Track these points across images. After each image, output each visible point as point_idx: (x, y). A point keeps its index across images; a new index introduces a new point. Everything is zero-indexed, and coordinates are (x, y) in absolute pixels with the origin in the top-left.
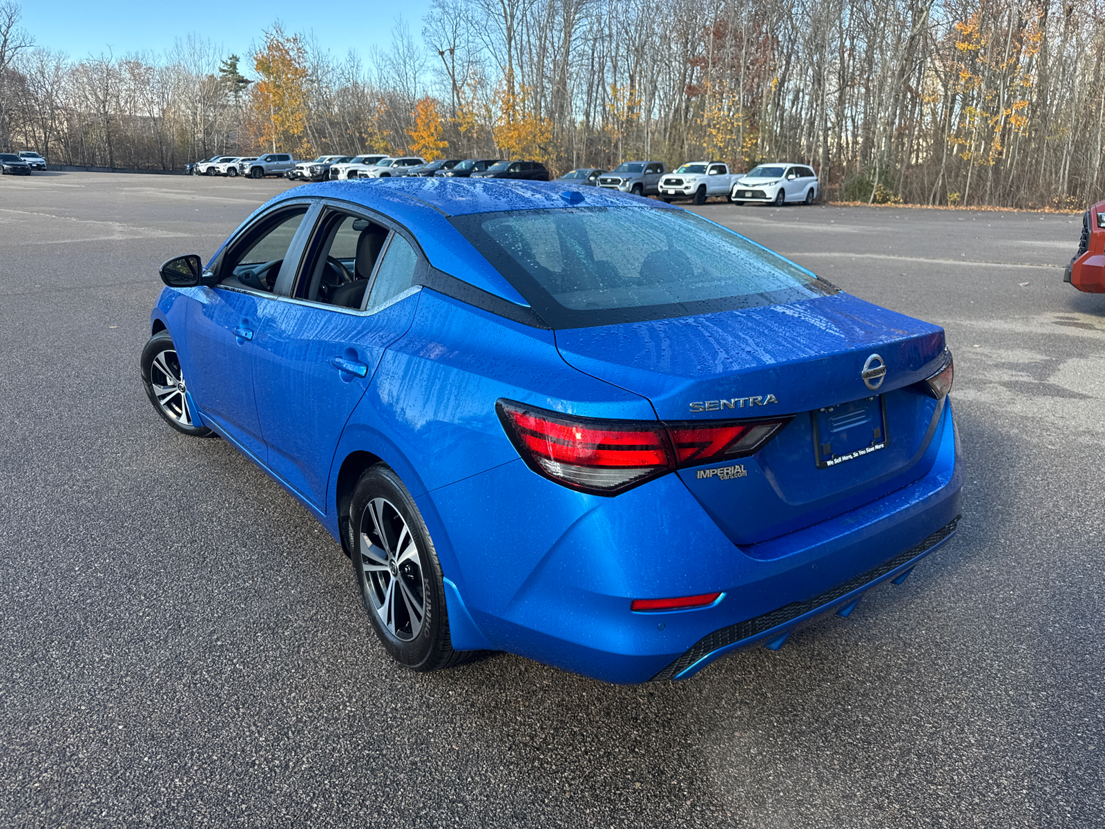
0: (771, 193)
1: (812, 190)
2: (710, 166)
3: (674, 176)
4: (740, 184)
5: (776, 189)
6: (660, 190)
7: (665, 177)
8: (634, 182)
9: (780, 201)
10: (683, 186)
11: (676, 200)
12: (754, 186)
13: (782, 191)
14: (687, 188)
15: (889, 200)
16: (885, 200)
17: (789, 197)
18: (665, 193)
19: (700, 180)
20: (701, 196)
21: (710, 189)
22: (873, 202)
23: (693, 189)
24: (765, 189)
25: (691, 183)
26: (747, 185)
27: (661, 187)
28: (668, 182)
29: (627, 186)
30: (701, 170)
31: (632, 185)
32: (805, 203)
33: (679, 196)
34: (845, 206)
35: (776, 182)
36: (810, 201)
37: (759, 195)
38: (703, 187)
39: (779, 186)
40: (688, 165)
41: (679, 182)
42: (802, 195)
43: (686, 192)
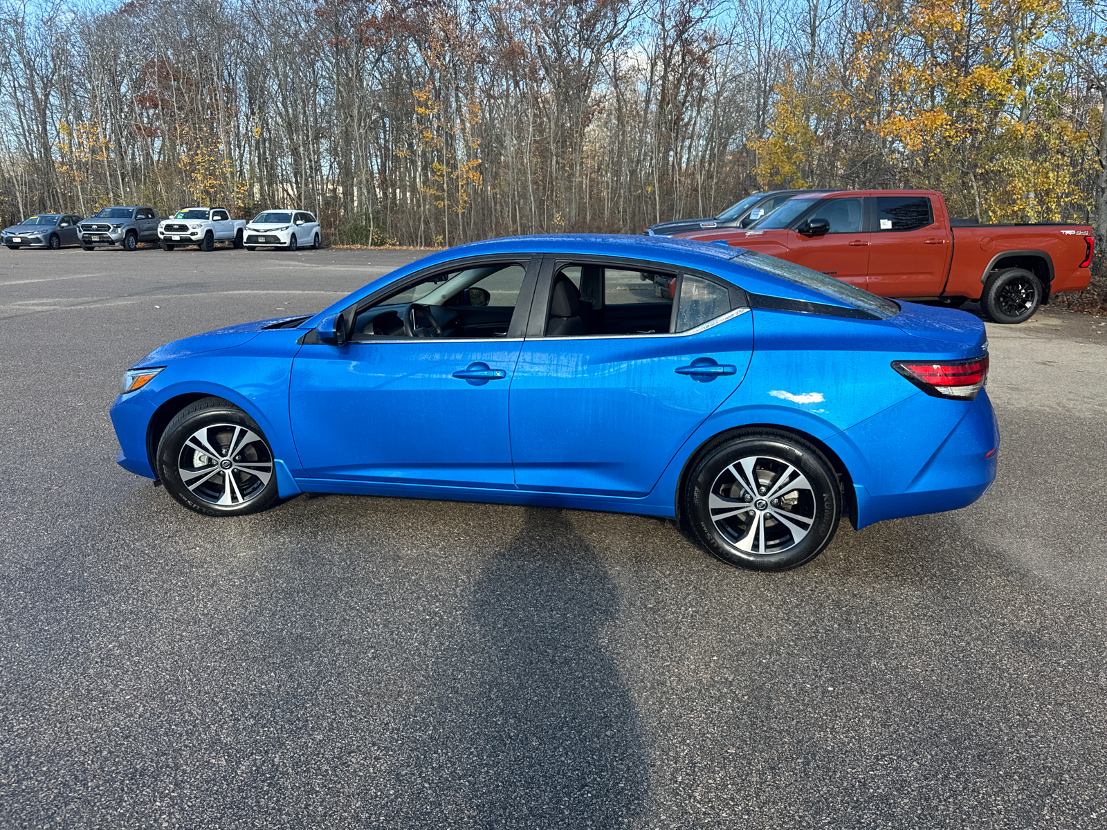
0: (285, 237)
1: (317, 233)
2: (212, 211)
3: (172, 221)
4: (249, 229)
5: (288, 234)
6: (162, 237)
7: (164, 223)
8: (127, 228)
9: (294, 246)
10: (189, 232)
11: (180, 246)
12: (266, 231)
13: (293, 235)
14: (193, 234)
15: (385, 243)
16: (383, 243)
17: (301, 242)
18: (169, 240)
19: (206, 226)
20: (209, 243)
21: (217, 235)
22: (371, 245)
23: (200, 235)
24: (278, 234)
25: (198, 229)
26: (258, 231)
27: (162, 233)
28: (169, 228)
29: (120, 232)
30: (203, 215)
31: (124, 231)
32: (313, 248)
33: (185, 242)
34: (347, 249)
35: (287, 228)
36: (317, 245)
37: (272, 240)
38: (209, 233)
39: (290, 231)
40: (186, 210)
41: (183, 228)
42: (309, 240)
43: (193, 238)
